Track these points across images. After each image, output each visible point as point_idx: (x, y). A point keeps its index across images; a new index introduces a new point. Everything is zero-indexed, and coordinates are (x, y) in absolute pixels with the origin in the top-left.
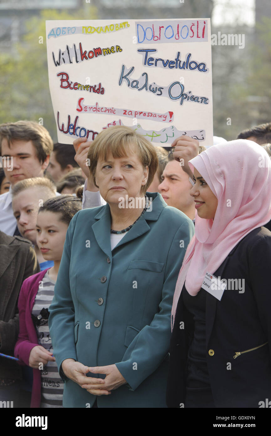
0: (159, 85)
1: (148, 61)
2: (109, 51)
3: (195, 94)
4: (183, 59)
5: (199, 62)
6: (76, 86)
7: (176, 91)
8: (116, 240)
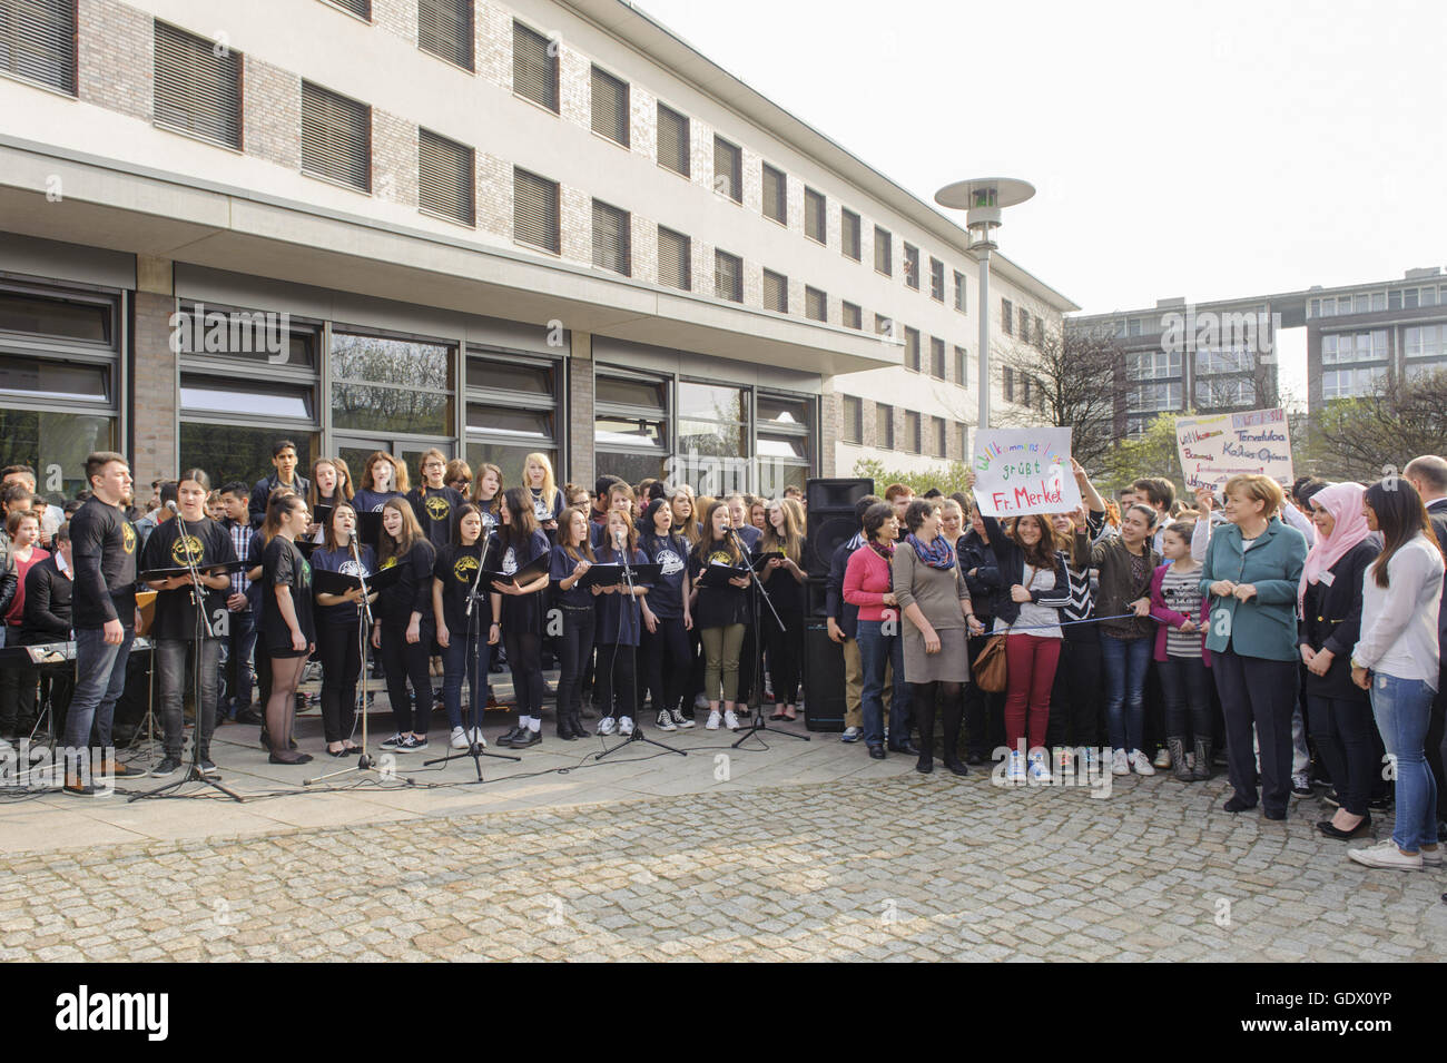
0: (1251, 451)
1: (1242, 438)
2: (1215, 434)
3: (1278, 455)
4: (1267, 434)
5: (1279, 434)
6: (1196, 456)
7: (1264, 454)
8: (1247, 545)
